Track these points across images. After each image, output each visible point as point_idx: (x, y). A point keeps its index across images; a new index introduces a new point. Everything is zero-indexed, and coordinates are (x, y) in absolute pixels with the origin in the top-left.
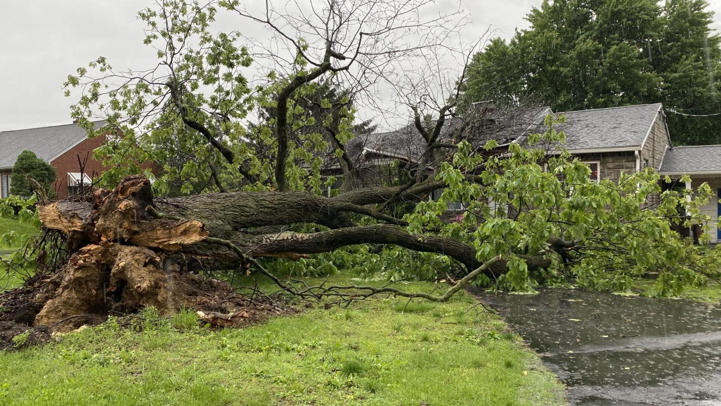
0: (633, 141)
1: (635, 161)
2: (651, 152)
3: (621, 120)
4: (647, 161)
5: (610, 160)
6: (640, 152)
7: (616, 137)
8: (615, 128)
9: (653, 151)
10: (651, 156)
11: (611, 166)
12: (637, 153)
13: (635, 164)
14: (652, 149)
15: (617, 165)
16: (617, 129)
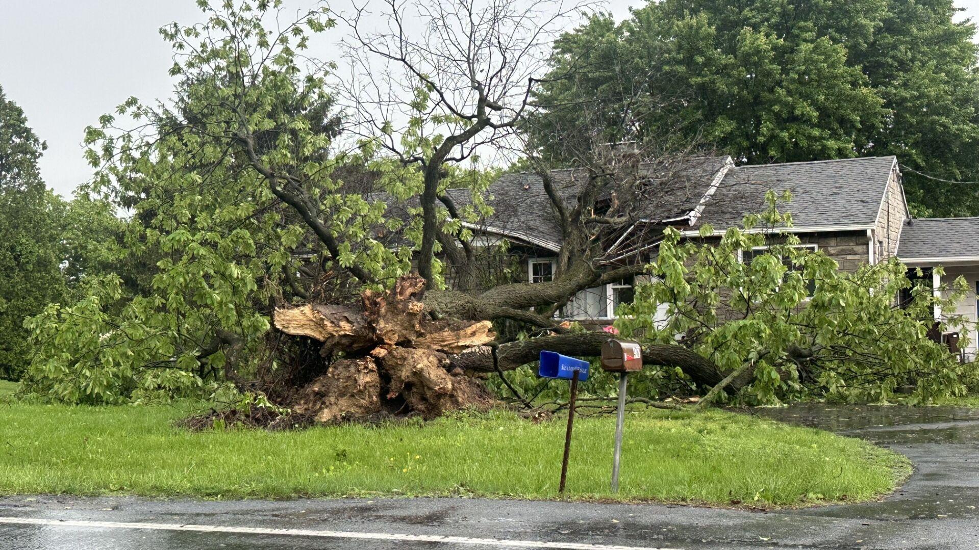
0: (864, 216)
1: (867, 244)
2: (885, 230)
3: (841, 181)
4: (881, 243)
5: (833, 242)
6: (873, 231)
7: (838, 208)
8: (835, 194)
9: (888, 228)
10: (886, 235)
11: (833, 252)
12: (869, 233)
13: (868, 249)
14: (886, 226)
15: (842, 250)
16: (837, 196)
